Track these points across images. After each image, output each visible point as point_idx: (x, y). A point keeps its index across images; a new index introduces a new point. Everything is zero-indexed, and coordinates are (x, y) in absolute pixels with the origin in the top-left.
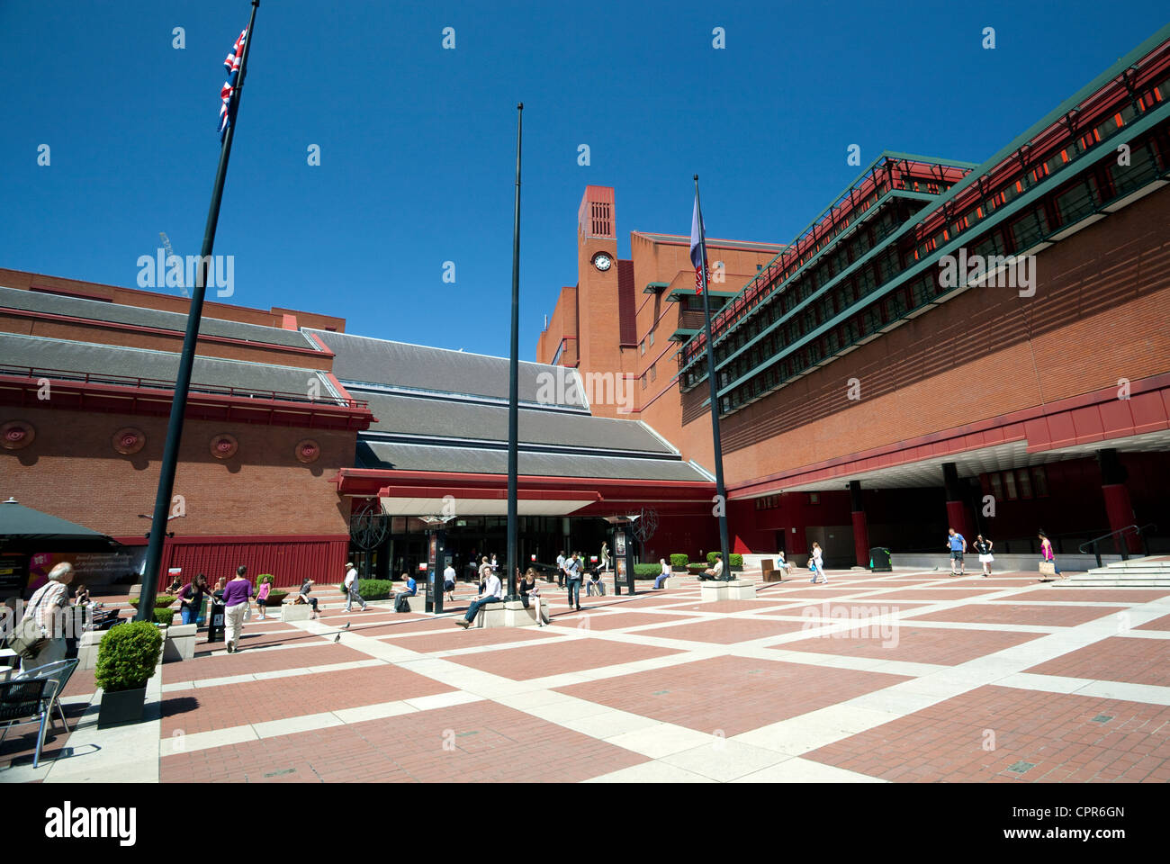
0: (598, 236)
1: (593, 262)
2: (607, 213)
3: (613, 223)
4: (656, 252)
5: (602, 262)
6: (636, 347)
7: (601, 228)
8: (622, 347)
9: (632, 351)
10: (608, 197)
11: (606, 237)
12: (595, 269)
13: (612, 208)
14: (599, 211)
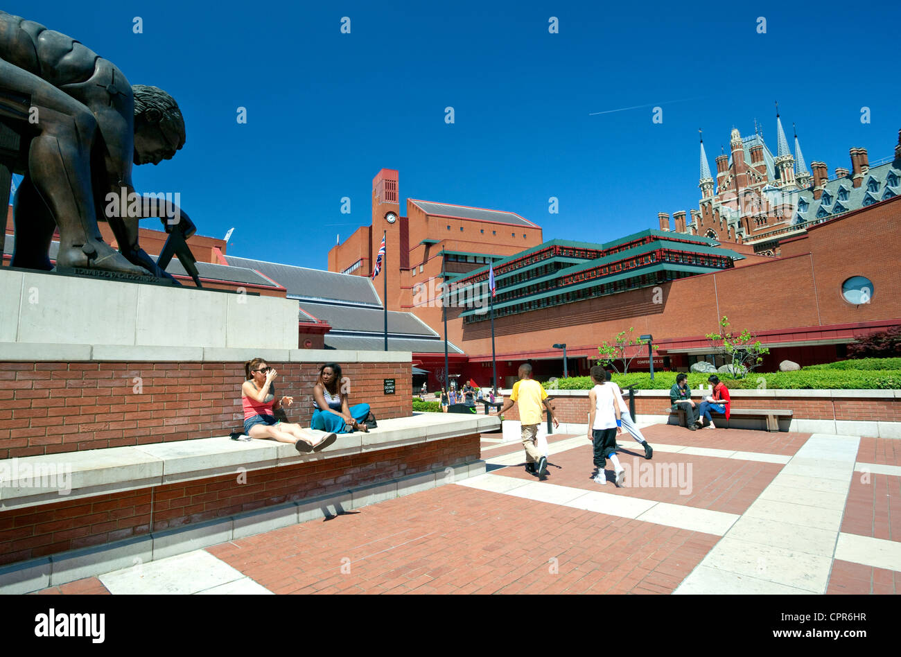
0: (389, 202)
1: (386, 218)
2: (393, 186)
3: (397, 194)
4: (427, 220)
5: (391, 218)
6: (409, 270)
7: (390, 196)
8: (401, 270)
9: (406, 272)
10: (394, 176)
11: (393, 202)
12: (386, 222)
13: (397, 183)
14: (390, 185)
